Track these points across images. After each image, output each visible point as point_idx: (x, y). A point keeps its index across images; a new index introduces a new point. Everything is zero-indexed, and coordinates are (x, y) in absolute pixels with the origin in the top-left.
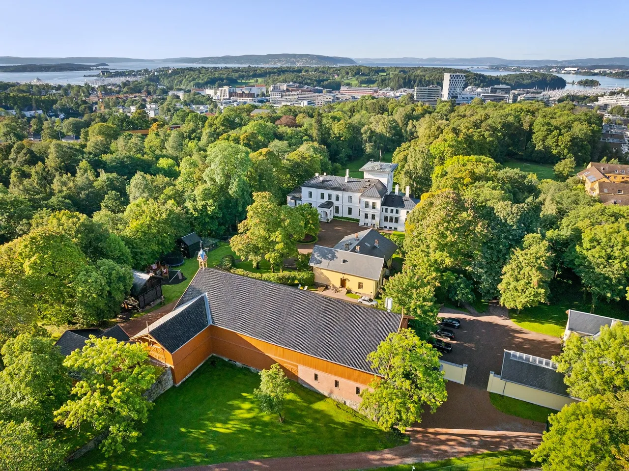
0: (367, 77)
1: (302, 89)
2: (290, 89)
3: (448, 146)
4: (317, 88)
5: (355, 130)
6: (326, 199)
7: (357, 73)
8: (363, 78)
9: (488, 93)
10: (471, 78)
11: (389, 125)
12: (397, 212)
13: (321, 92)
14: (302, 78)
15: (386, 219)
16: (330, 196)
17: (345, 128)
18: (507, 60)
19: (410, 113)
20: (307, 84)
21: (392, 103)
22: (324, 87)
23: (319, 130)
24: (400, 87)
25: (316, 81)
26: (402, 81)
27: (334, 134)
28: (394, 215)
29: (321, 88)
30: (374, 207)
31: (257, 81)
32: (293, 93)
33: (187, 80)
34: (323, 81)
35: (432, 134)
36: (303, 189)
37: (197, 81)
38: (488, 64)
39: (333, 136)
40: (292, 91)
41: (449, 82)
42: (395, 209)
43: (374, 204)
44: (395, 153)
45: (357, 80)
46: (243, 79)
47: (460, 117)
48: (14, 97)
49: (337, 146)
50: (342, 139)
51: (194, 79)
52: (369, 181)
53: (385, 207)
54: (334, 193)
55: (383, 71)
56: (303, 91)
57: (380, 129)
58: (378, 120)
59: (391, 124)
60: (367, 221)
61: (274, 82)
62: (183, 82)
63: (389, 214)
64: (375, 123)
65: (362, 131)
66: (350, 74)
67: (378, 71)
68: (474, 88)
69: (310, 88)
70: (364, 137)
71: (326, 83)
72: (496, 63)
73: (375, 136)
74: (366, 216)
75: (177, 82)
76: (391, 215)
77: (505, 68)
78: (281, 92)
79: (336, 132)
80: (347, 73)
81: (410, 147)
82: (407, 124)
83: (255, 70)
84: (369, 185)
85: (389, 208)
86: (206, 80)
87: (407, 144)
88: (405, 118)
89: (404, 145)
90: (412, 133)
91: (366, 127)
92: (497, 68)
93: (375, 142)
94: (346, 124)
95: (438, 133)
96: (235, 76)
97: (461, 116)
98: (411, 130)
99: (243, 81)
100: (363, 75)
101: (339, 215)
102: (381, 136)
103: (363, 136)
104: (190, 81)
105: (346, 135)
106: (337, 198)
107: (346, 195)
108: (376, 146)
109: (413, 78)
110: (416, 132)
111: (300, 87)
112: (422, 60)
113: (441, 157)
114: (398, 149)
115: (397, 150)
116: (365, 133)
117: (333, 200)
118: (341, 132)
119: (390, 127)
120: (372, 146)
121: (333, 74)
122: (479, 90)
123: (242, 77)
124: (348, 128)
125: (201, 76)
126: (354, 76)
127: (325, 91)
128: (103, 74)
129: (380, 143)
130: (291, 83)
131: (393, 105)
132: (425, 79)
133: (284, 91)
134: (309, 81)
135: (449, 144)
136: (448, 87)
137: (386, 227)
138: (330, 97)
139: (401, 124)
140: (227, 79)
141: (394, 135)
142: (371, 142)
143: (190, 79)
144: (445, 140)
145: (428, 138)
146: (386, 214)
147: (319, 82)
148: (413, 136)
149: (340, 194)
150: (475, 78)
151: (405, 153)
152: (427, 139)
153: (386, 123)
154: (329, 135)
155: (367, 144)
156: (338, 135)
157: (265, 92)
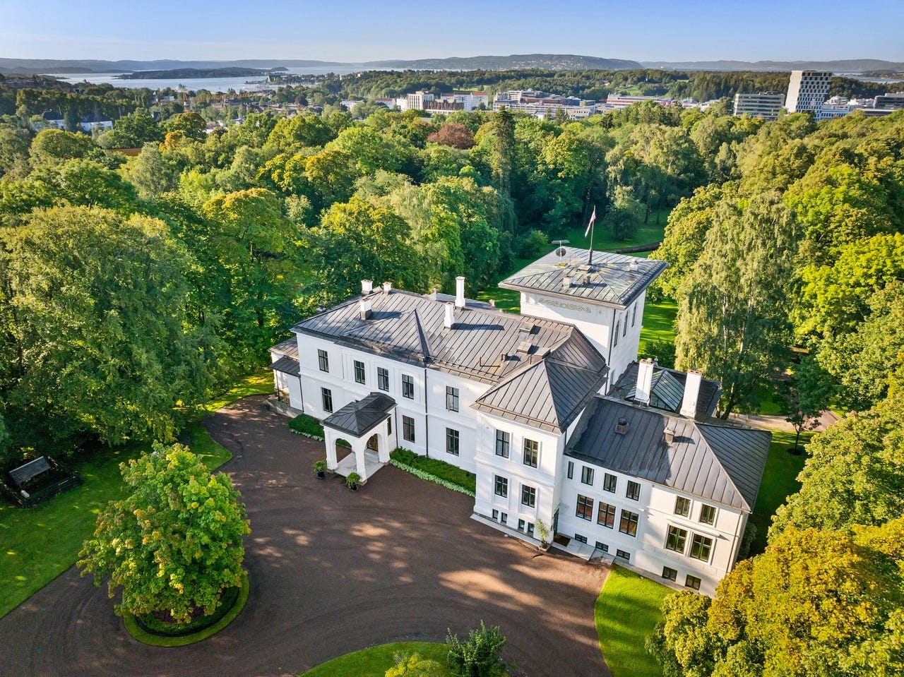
0: (656, 85)
1: (545, 99)
2: (526, 99)
3: (845, 201)
4: (570, 98)
5: (591, 154)
6: (372, 385)
7: (642, 79)
8: (650, 86)
9: (872, 108)
10: (835, 87)
11: (674, 147)
12: (633, 490)
13: (577, 103)
14: (550, 83)
15: (584, 507)
16: (383, 375)
17: (569, 150)
18: (893, 64)
19: (723, 130)
20: (556, 92)
21: (689, 114)
22: (583, 98)
23: (504, 153)
24: (710, 98)
25: (572, 88)
26: (713, 88)
27: (544, 163)
28: (619, 500)
29: (577, 99)
30: (530, 459)
31: (482, 89)
32: (530, 105)
33: (377, 87)
34: (583, 88)
35: (782, 165)
36: (301, 338)
37: (391, 88)
38: (860, 70)
39: (540, 167)
40: (529, 101)
41: (799, 86)
42: (623, 480)
43: (530, 446)
44: (674, 214)
45: (639, 89)
46: (461, 86)
47: (834, 139)
48: (73, 99)
49: (550, 189)
50: (560, 174)
51: (388, 86)
52: (535, 330)
53: (579, 464)
54: (397, 369)
55: (684, 76)
56: (545, 102)
57: (651, 155)
58: (648, 134)
59: (679, 145)
60: (502, 504)
61: (504, 89)
62: (372, 89)
63: (596, 492)
64: (641, 142)
65: (608, 158)
66: (629, 81)
67: (675, 76)
68: (844, 99)
69: (559, 98)
70: (612, 171)
71: (587, 91)
72: (873, 68)
73: (643, 171)
74: (501, 486)
75: (364, 90)
76: (608, 498)
77: (889, 74)
78: (511, 102)
79: (548, 160)
80: (626, 79)
81: (718, 197)
82: (716, 151)
83: (483, 73)
84: (533, 350)
85: (600, 472)
86: (405, 86)
87: (712, 189)
88: (713, 140)
89: (701, 194)
90: (726, 170)
91: (616, 150)
92: (877, 75)
93: (636, 185)
94: (572, 142)
95: (798, 163)
96: (447, 81)
97: (835, 136)
98: (723, 162)
99: (461, 89)
100: (651, 81)
101: (417, 448)
102: (654, 173)
103: (609, 169)
104: (382, 89)
105: (571, 167)
106: (409, 389)
107: (439, 382)
108: (639, 193)
109: (732, 83)
110: (736, 166)
111: (543, 96)
112: (748, 64)
113: (819, 235)
114: (682, 204)
115: (679, 206)
116: (615, 163)
117: (395, 391)
118: (560, 160)
119: (676, 153)
120: (629, 193)
121: (602, 81)
122: (853, 102)
123: (461, 83)
124: (575, 150)
125: (398, 80)
126: (635, 83)
127: (583, 103)
128: (272, 80)
129: (647, 187)
130: (529, 90)
131: (692, 117)
132: (754, 86)
133: (515, 102)
134: (560, 88)
135: (845, 193)
136: (797, 95)
137: (581, 539)
138: (586, 110)
139: (702, 151)
140: (437, 85)
141: (685, 170)
142: (626, 184)
143: (382, 85)
144: (831, 182)
145: (770, 176)
146: (587, 491)
147: (576, 91)
148: (728, 174)
149: (416, 374)
150: (842, 86)
151: (702, 216)
152: (767, 180)
153: (668, 142)
154: (533, 164)
155: (618, 189)
156: (551, 167)
157: (486, 104)
